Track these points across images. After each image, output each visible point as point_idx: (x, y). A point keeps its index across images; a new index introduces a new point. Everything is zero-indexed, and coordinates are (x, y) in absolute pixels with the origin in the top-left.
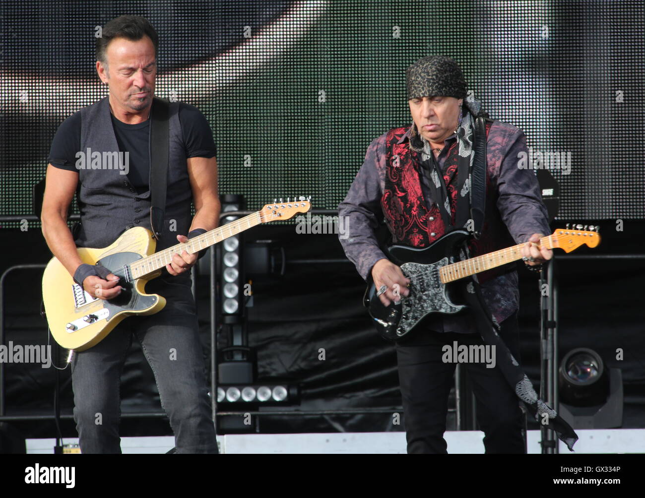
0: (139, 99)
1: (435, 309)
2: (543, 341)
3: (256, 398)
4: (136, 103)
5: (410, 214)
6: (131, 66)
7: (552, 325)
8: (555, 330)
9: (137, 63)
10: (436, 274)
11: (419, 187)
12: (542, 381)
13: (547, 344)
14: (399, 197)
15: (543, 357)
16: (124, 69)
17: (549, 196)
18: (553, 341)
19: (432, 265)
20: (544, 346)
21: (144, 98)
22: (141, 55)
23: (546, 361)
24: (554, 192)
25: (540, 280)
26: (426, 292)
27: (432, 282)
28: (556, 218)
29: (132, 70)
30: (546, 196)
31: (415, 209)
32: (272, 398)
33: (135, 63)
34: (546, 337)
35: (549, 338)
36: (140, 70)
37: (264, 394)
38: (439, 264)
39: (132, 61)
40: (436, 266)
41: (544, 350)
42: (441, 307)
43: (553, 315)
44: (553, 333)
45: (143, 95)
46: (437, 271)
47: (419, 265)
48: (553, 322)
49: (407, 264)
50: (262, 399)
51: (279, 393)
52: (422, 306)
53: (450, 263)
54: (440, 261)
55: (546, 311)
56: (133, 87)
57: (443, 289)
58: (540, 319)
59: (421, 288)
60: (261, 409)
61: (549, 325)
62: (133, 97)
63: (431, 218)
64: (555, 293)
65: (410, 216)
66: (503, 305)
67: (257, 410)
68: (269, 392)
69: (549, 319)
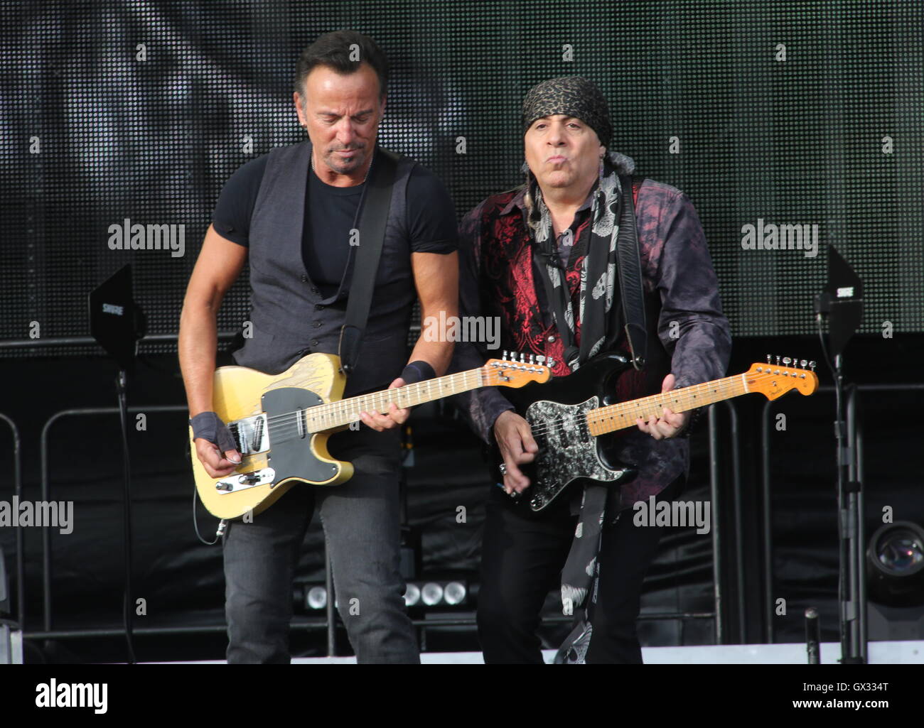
0: (344, 159)
1: (584, 473)
2: (842, 511)
3: (421, 599)
4: (340, 164)
5: (520, 332)
6: (334, 111)
7: (855, 487)
8: (860, 494)
9: (342, 108)
10: (583, 421)
11: (533, 290)
12: (842, 570)
13: (848, 515)
14: (503, 304)
15: (843, 535)
16: (324, 113)
17: (847, 298)
18: (856, 511)
19: (575, 406)
20: (843, 518)
21: (351, 159)
22: (351, 97)
23: (847, 541)
24: (855, 292)
25: (836, 422)
26: (570, 447)
27: (577, 433)
28: (857, 331)
29: (334, 118)
30: (843, 298)
31: (526, 324)
32: (443, 599)
33: (339, 107)
34: (846, 506)
35: (851, 506)
36: (345, 118)
37: (432, 594)
38: (585, 406)
39: (335, 104)
40: (581, 409)
41: (844, 525)
42: (592, 472)
43: (856, 473)
44: (857, 500)
45: (348, 154)
46: (582, 417)
47: (558, 404)
48: (856, 484)
49: (539, 403)
50: (429, 601)
51: (454, 593)
52: (565, 468)
53: (601, 405)
54: (587, 402)
55: (846, 468)
56: (335, 142)
57: (593, 444)
58: (837, 480)
59: (562, 441)
60: (429, 616)
61: (850, 488)
62: (334, 154)
63: (551, 338)
64: (859, 441)
65: (520, 336)
66: (661, 468)
67: (423, 618)
68: (439, 591)
69: (851, 479)
